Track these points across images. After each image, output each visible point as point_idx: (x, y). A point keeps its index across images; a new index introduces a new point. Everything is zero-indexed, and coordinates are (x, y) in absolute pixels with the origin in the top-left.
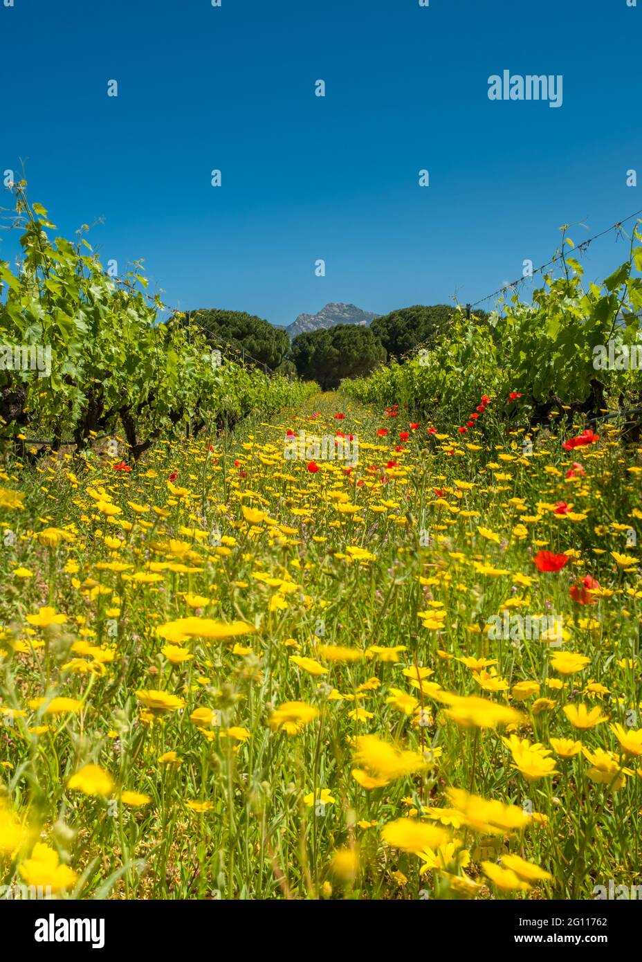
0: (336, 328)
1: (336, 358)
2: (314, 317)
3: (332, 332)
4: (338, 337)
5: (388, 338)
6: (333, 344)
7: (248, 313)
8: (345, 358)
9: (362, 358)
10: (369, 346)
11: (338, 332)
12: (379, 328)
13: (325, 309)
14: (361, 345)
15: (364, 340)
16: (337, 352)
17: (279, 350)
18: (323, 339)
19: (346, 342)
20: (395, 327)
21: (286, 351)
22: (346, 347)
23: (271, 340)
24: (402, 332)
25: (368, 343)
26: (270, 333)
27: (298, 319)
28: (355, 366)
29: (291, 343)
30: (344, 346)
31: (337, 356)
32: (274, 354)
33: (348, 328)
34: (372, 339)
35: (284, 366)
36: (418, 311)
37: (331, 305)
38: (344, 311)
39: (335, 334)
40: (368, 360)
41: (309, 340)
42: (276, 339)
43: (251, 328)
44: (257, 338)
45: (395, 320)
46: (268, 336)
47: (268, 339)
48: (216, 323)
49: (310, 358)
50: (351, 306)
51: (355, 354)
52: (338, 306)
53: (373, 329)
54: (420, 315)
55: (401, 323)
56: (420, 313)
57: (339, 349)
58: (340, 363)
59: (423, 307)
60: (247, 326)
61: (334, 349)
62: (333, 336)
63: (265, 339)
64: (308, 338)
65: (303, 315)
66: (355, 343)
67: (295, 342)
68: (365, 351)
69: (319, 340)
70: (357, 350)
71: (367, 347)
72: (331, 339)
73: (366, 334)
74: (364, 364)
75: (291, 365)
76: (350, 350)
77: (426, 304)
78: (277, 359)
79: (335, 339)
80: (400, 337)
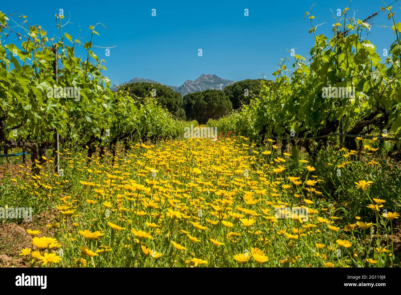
0: (206, 91)
1: (206, 107)
2: (194, 82)
3: (204, 93)
4: (207, 96)
5: (233, 96)
6: (204, 99)
7: (161, 84)
8: (211, 107)
9: (219, 107)
10: (223, 101)
11: (207, 93)
12: (229, 91)
13: (200, 78)
14: (218, 99)
15: (220, 97)
16: (207, 103)
17: (177, 103)
18: (199, 97)
19: (211, 98)
20: (237, 91)
21: (180, 104)
22: (211, 101)
23: (173, 98)
24: (240, 93)
25: (223, 99)
26: (172, 94)
27: (185, 83)
28: (216, 111)
29: (182, 98)
30: (210, 100)
31: (206, 106)
32: (174, 105)
33: (212, 91)
34: (225, 97)
35: (179, 111)
36: (248, 82)
37: (203, 75)
38: (211, 79)
39: (205, 95)
40: (222, 108)
41: (192, 97)
42: (175, 97)
43: (163, 92)
44: (165, 97)
45: (236, 87)
46: (171, 96)
47: (171, 98)
48: (144, 89)
49: (192, 107)
50: (214, 76)
51: (216, 105)
52: (207, 76)
53: (225, 92)
54: (250, 85)
55: (239, 88)
56: (249, 83)
57: (207, 102)
58: (208, 109)
59: (251, 80)
60: (161, 91)
61: (205, 102)
62: (204, 95)
63: (170, 97)
64: (191, 96)
65: (188, 81)
66: (216, 99)
67: (184, 98)
68: (221, 103)
69: (197, 97)
70: (217, 103)
71: (222, 101)
72: (203, 97)
73: (222, 95)
74: (221, 110)
75: (183, 111)
76: (213, 103)
77: (252, 79)
78: (176, 107)
79: (206, 97)
80: (239, 96)
